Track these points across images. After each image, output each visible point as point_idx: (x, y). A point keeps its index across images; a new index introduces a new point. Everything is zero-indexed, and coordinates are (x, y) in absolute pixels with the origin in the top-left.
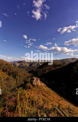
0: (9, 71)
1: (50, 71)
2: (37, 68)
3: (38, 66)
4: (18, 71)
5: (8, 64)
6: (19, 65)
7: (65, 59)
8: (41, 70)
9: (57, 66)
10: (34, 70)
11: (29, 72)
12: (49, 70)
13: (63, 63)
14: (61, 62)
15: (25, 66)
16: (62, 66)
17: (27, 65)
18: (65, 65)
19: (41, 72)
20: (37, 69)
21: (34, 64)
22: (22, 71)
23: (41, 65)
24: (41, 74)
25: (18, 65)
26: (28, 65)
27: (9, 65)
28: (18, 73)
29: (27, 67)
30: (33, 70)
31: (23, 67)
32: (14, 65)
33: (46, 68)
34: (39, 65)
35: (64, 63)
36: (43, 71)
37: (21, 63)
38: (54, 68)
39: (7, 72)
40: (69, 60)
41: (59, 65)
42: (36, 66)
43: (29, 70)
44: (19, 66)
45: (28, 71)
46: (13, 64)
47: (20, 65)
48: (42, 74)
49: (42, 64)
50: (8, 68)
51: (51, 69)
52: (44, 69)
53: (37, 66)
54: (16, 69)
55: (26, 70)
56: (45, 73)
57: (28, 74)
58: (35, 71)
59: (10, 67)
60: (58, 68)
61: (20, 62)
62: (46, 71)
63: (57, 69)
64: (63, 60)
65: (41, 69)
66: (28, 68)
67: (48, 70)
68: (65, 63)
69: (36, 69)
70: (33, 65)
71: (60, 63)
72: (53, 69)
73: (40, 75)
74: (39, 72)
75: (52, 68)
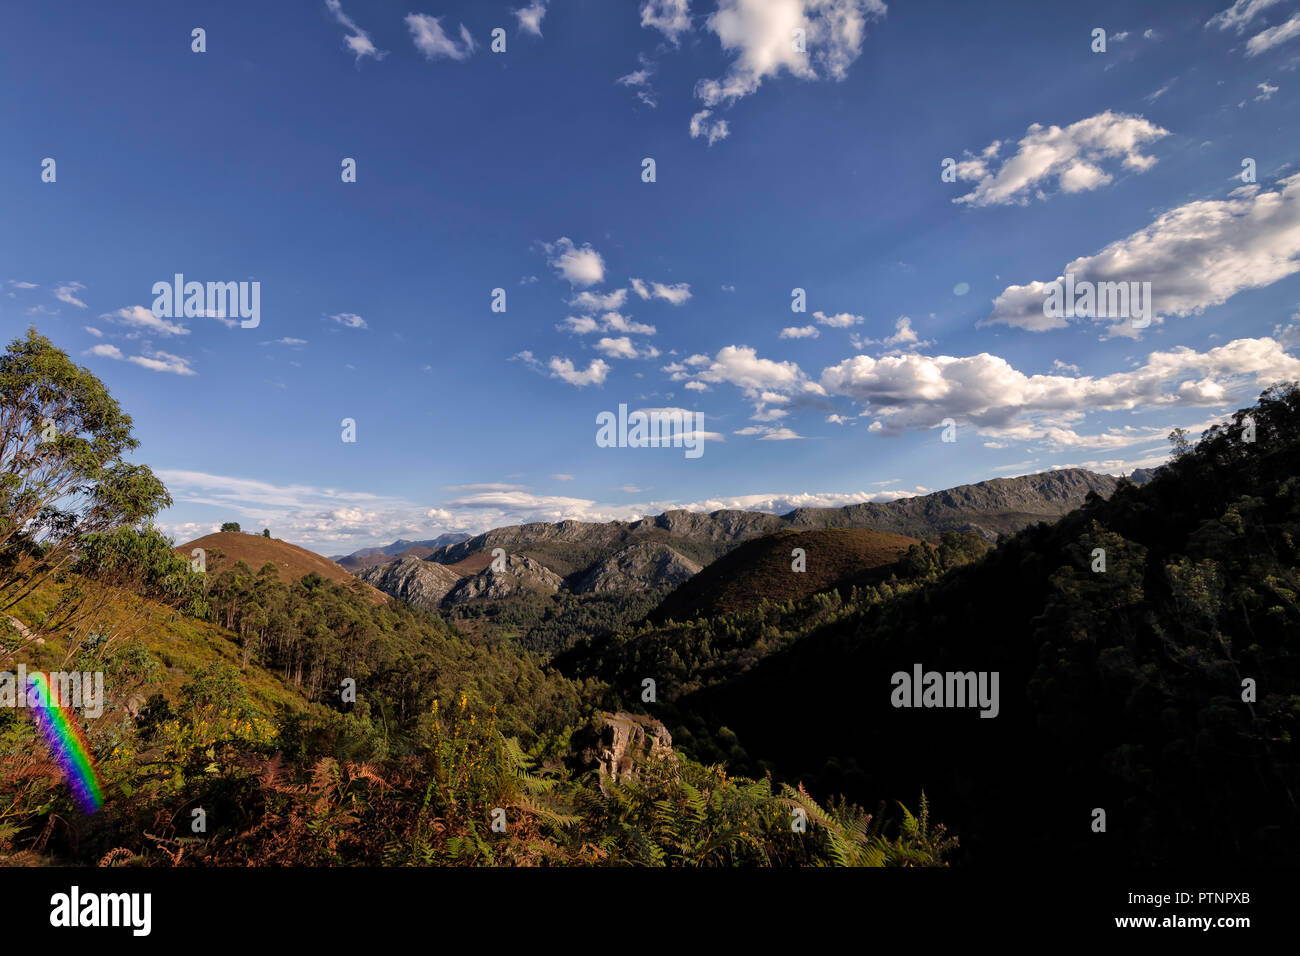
0: (335, 659)
1: (800, 641)
2: (650, 605)
3: (668, 589)
4: (437, 658)
5: (323, 576)
6: (444, 589)
7: (966, 492)
8: (698, 634)
9: (880, 574)
10: (622, 633)
11: (567, 663)
12: (786, 622)
13: (945, 539)
14: (921, 526)
15: (517, 591)
16: (933, 577)
17: (535, 580)
18: (962, 560)
19: (696, 650)
20: (657, 616)
21: (611, 565)
22: (483, 651)
23: (695, 569)
24: (706, 675)
25: (434, 582)
26: (553, 582)
27: (337, 592)
28: (433, 676)
29: (537, 608)
30: (604, 638)
31: (492, 612)
32: (392, 592)
33: (757, 599)
34: (671, 578)
35: (955, 535)
36: (723, 642)
37: (469, 567)
38: (846, 600)
39: (316, 675)
40: (1012, 504)
41: (905, 567)
42: (638, 587)
43: (564, 634)
44: (450, 597)
45: (548, 656)
46: (377, 576)
47: (462, 584)
48: (713, 682)
49: (711, 559)
50: (322, 628)
51: (810, 608)
52: (731, 620)
53: (655, 582)
54: (415, 628)
55: (527, 642)
56: (748, 661)
57: (548, 688)
58: (631, 645)
59: (348, 610)
60: (889, 603)
61: (455, 552)
62: (761, 643)
63: (875, 607)
64: (945, 497)
65: (703, 621)
66: (548, 615)
67: (775, 631)
68: (967, 541)
69: (637, 625)
70: (611, 579)
71: (905, 543)
72: (832, 608)
73: (694, 686)
74: (683, 655)
75: (818, 607)
